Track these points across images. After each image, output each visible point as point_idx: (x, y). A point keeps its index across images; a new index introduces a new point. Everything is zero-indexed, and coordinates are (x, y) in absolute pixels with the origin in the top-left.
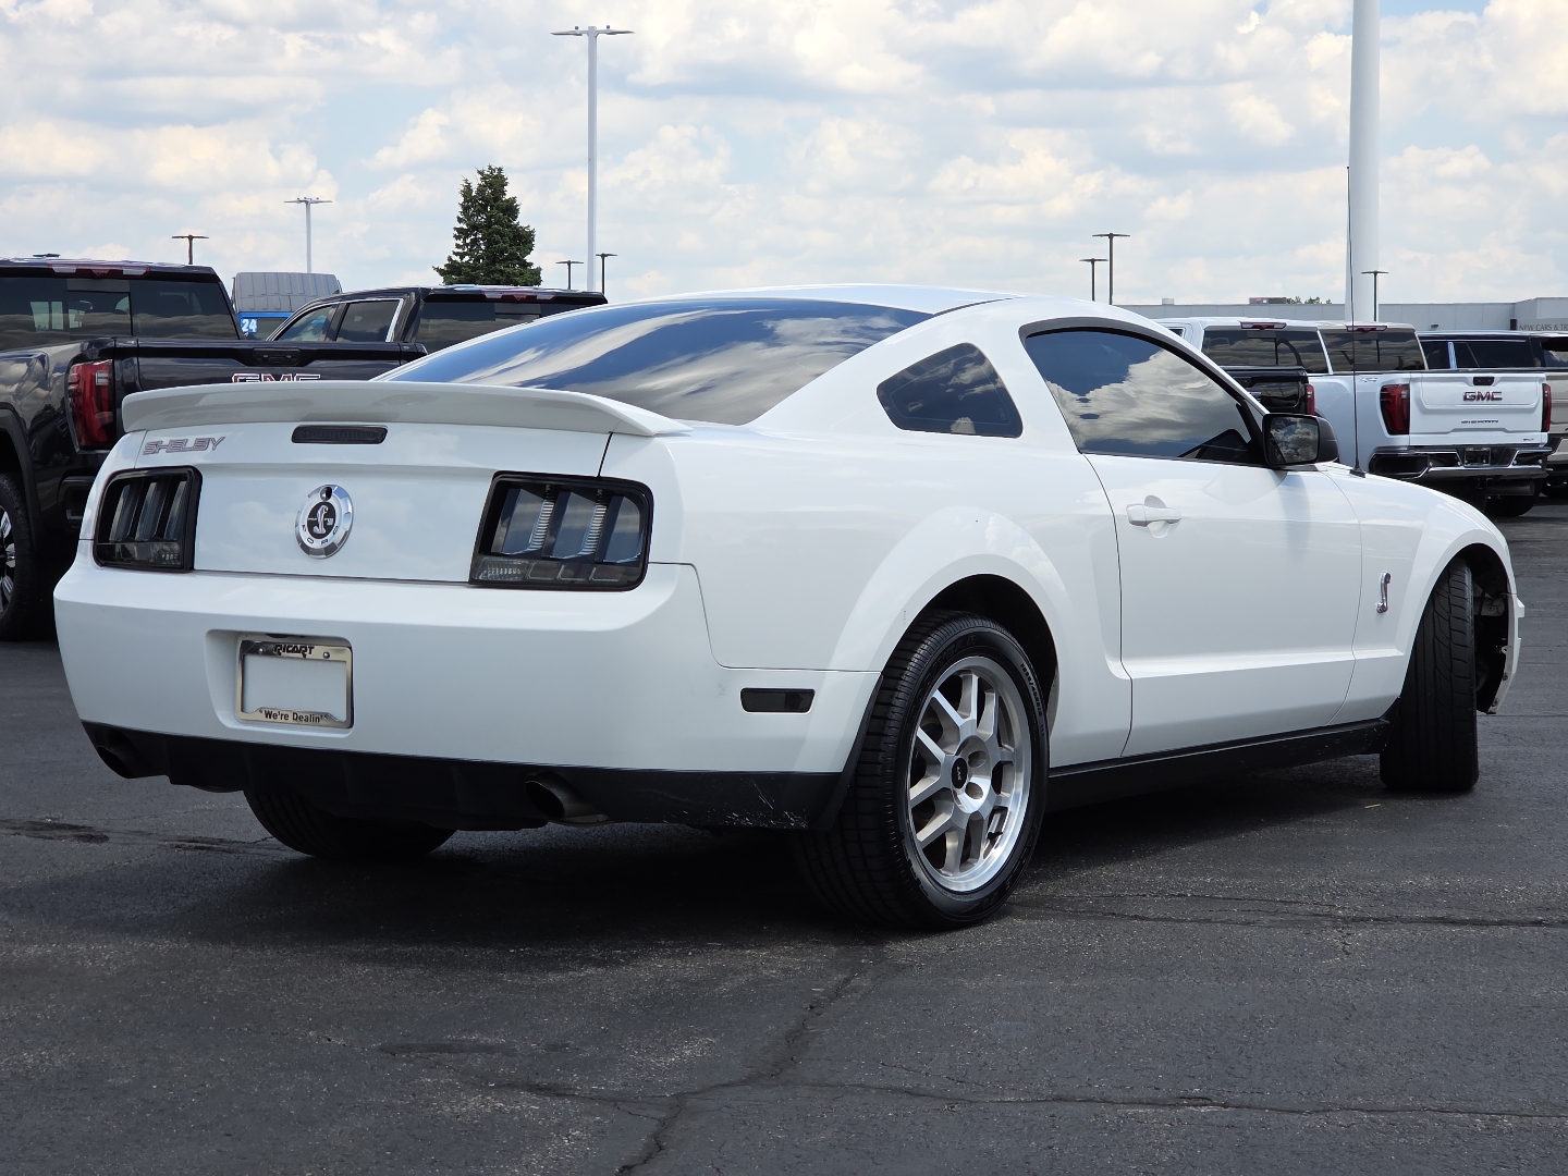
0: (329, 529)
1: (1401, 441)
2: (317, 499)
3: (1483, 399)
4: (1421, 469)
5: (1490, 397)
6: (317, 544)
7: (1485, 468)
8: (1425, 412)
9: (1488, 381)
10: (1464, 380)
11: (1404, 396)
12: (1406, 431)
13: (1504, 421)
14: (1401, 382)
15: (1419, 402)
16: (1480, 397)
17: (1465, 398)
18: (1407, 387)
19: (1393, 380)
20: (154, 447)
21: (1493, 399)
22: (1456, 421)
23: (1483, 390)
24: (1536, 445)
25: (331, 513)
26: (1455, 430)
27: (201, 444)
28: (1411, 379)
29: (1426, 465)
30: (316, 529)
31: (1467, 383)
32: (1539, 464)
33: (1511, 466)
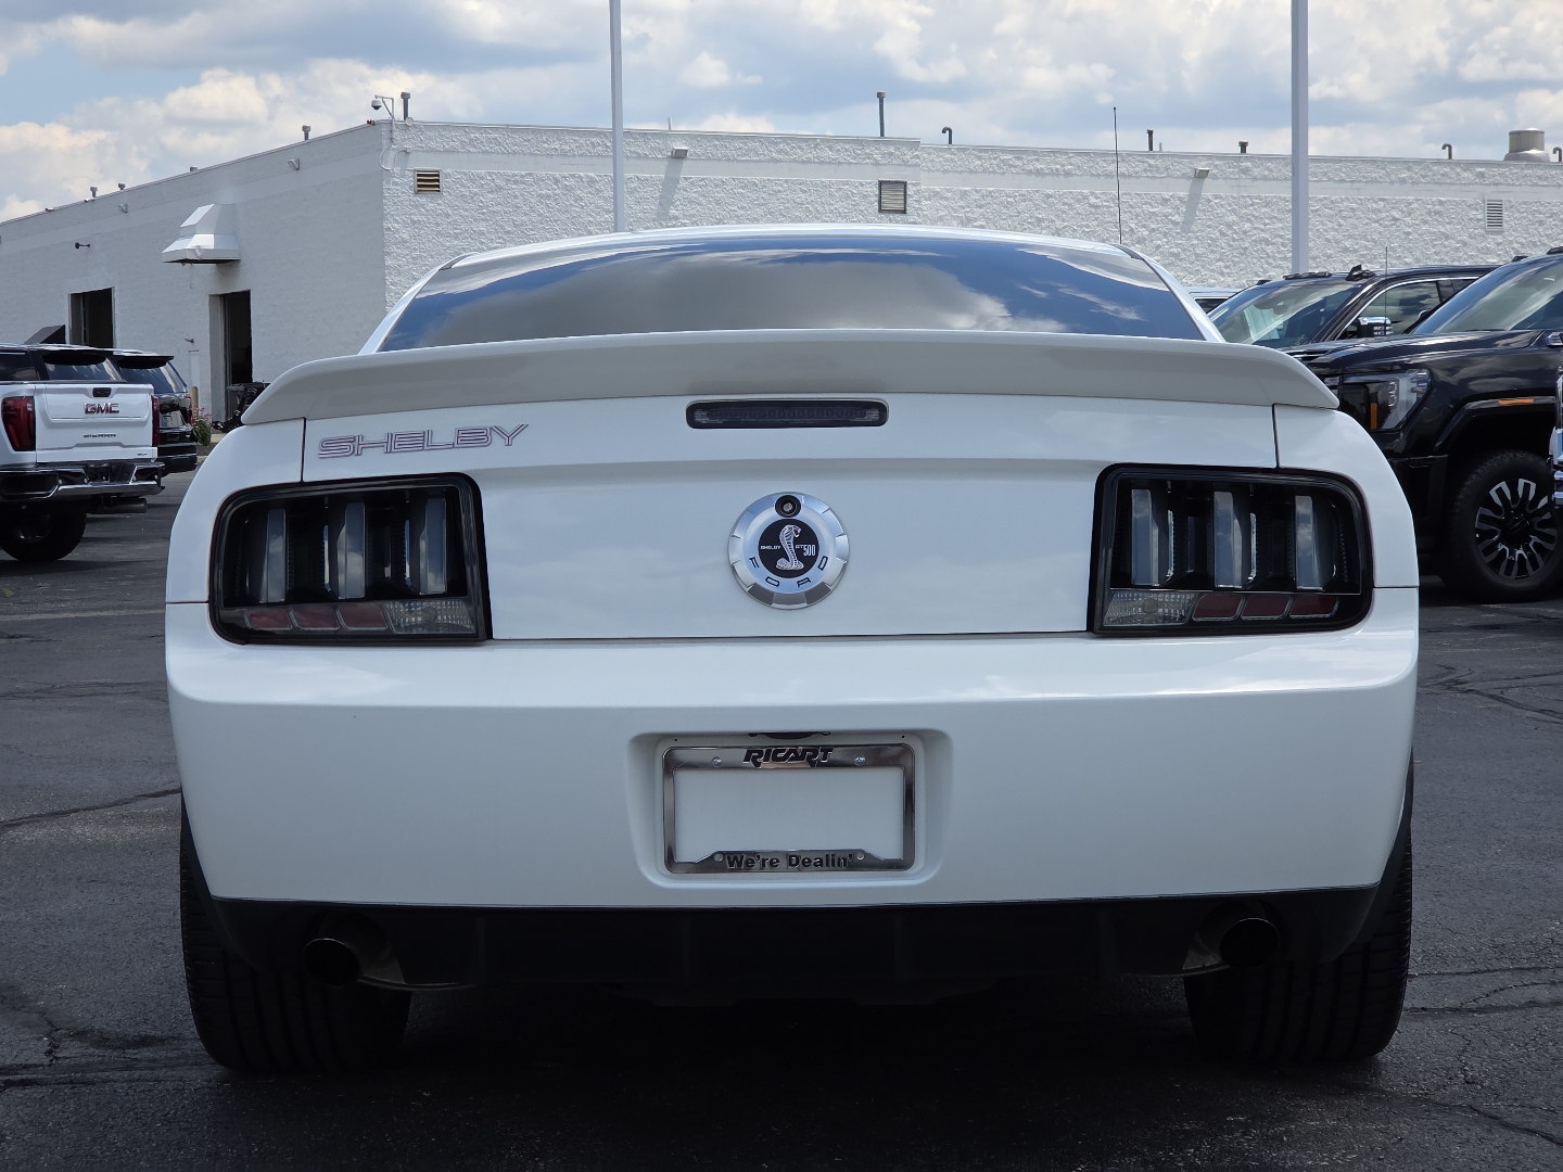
0: (809, 562)
1: (29, 457)
2: (770, 515)
3: (103, 411)
4: (51, 488)
5: (109, 410)
6: (788, 586)
7: (105, 485)
8: (51, 426)
9: (105, 393)
10: (84, 391)
11: (30, 409)
12: (32, 447)
13: (122, 434)
14: (24, 394)
15: (44, 415)
16: (99, 410)
17: (87, 412)
18: (31, 399)
19: (15, 392)
20: (353, 446)
21: (111, 412)
22: (78, 435)
23: (103, 402)
24: (148, 460)
25: (807, 535)
26: (78, 445)
27: (474, 438)
28: (35, 391)
29: (56, 483)
30: (782, 564)
31: (88, 395)
32: (154, 479)
33: (130, 483)
